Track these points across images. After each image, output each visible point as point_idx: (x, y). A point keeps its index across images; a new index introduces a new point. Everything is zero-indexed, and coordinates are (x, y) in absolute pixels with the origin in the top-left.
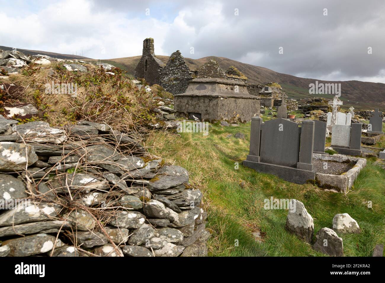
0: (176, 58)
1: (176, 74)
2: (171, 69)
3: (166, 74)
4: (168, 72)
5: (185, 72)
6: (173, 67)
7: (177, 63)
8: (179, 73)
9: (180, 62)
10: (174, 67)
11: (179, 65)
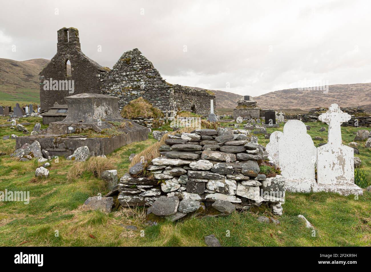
0: (134, 60)
1: (136, 81)
2: (124, 74)
3: (114, 81)
4: (119, 78)
5: (155, 78)
6: (129, 71)
7: (137, 66)
8: (142, 80)
9: (143, 64)
10: (131, 71)
11: (141, 69)
